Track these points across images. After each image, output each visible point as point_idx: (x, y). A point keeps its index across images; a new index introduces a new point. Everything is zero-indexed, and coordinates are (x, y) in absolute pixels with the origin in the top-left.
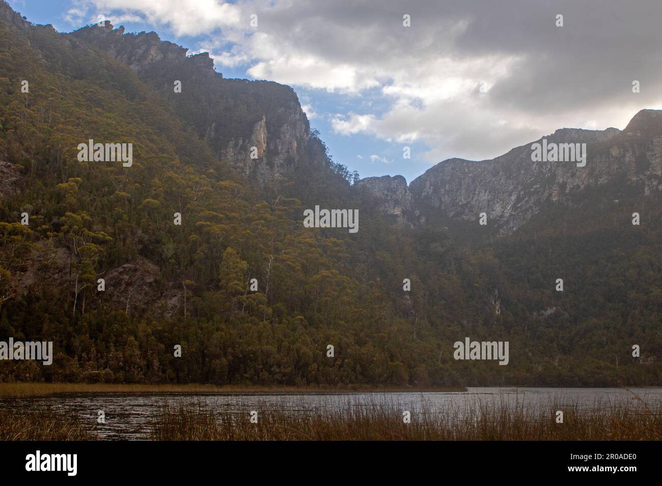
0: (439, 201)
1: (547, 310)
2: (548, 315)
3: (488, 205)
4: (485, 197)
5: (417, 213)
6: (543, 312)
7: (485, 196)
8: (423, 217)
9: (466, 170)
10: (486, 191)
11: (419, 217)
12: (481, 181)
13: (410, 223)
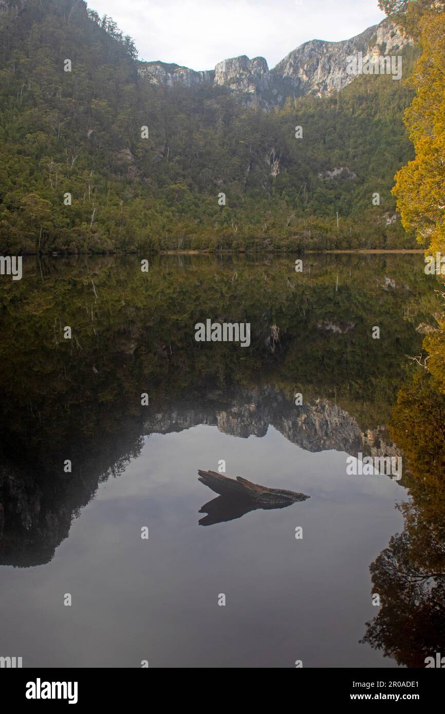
0: (298, 81)
1: (334, 170)
2: (335, 176)
3: (342, 83)
4: (339, 76)
5: (275, 92)
6: (329, 173)
7: (338, 74)
8: (280, 95)
9: (325, 51)
10: (340, 69)
11: (277, 96)
12: (336, 59)
13: (265, 101)
